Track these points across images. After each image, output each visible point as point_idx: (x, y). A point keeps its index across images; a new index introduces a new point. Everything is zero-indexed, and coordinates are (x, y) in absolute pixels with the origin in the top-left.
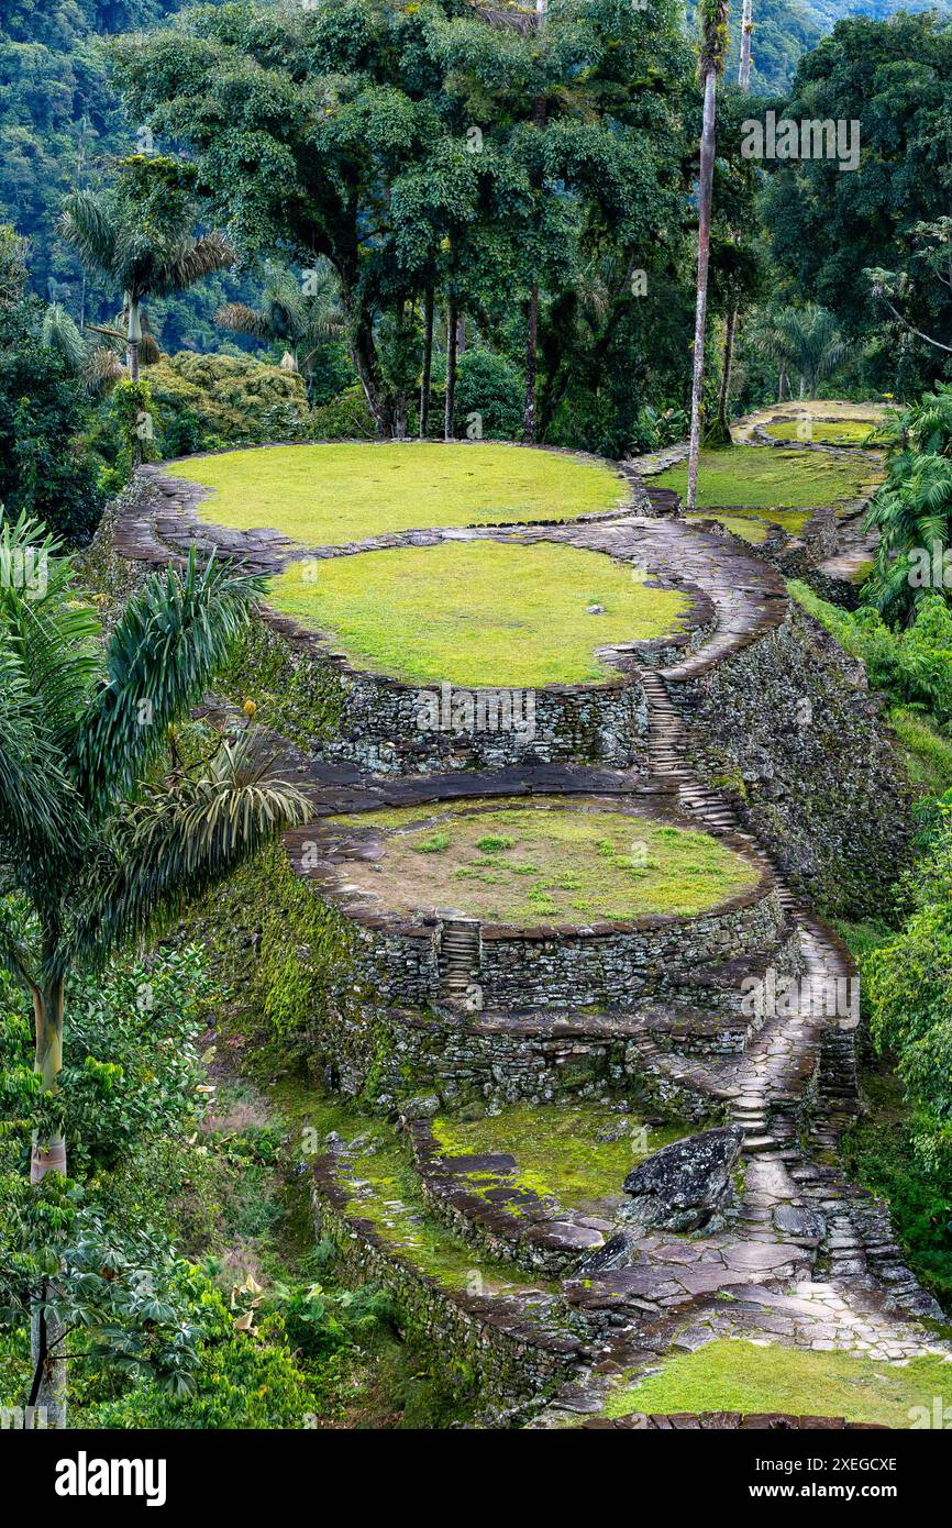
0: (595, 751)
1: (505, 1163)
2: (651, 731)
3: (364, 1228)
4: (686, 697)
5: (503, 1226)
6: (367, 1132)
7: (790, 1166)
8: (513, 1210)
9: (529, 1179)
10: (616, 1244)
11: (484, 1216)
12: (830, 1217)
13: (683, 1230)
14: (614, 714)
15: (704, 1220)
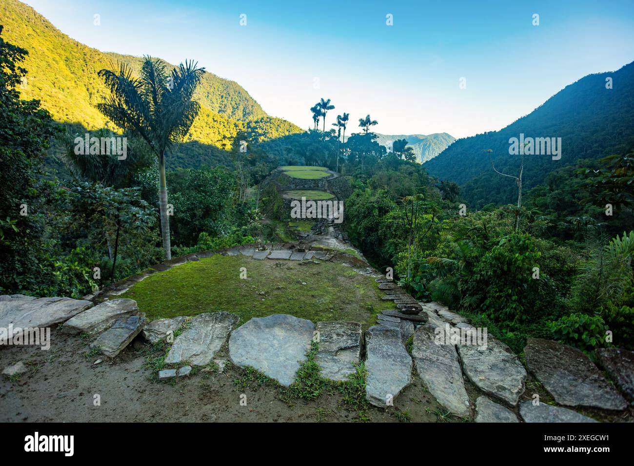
0: (318, 186)
1: (297, 227)
2: (325, 185)
3: (277, 234)
4: (329, 182)
5: (294, 234)
6: (282, 224)
7: (334, 228)
8: (296, 232)
9: (299, 229)
10: (308, 235)
11: (292, 233)
12: (339, 234)
13: (318, 234)
14: (321, 182)
15: (321, 233)
